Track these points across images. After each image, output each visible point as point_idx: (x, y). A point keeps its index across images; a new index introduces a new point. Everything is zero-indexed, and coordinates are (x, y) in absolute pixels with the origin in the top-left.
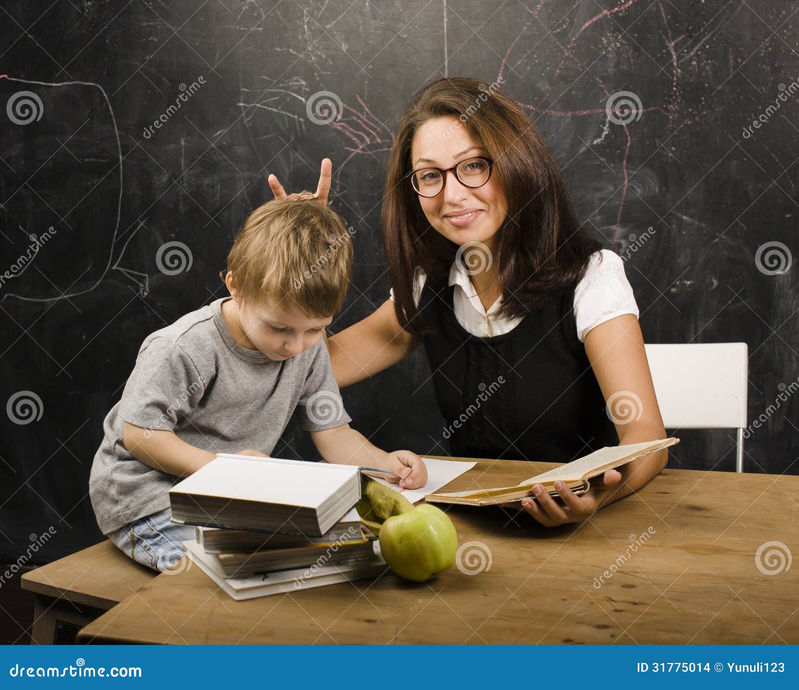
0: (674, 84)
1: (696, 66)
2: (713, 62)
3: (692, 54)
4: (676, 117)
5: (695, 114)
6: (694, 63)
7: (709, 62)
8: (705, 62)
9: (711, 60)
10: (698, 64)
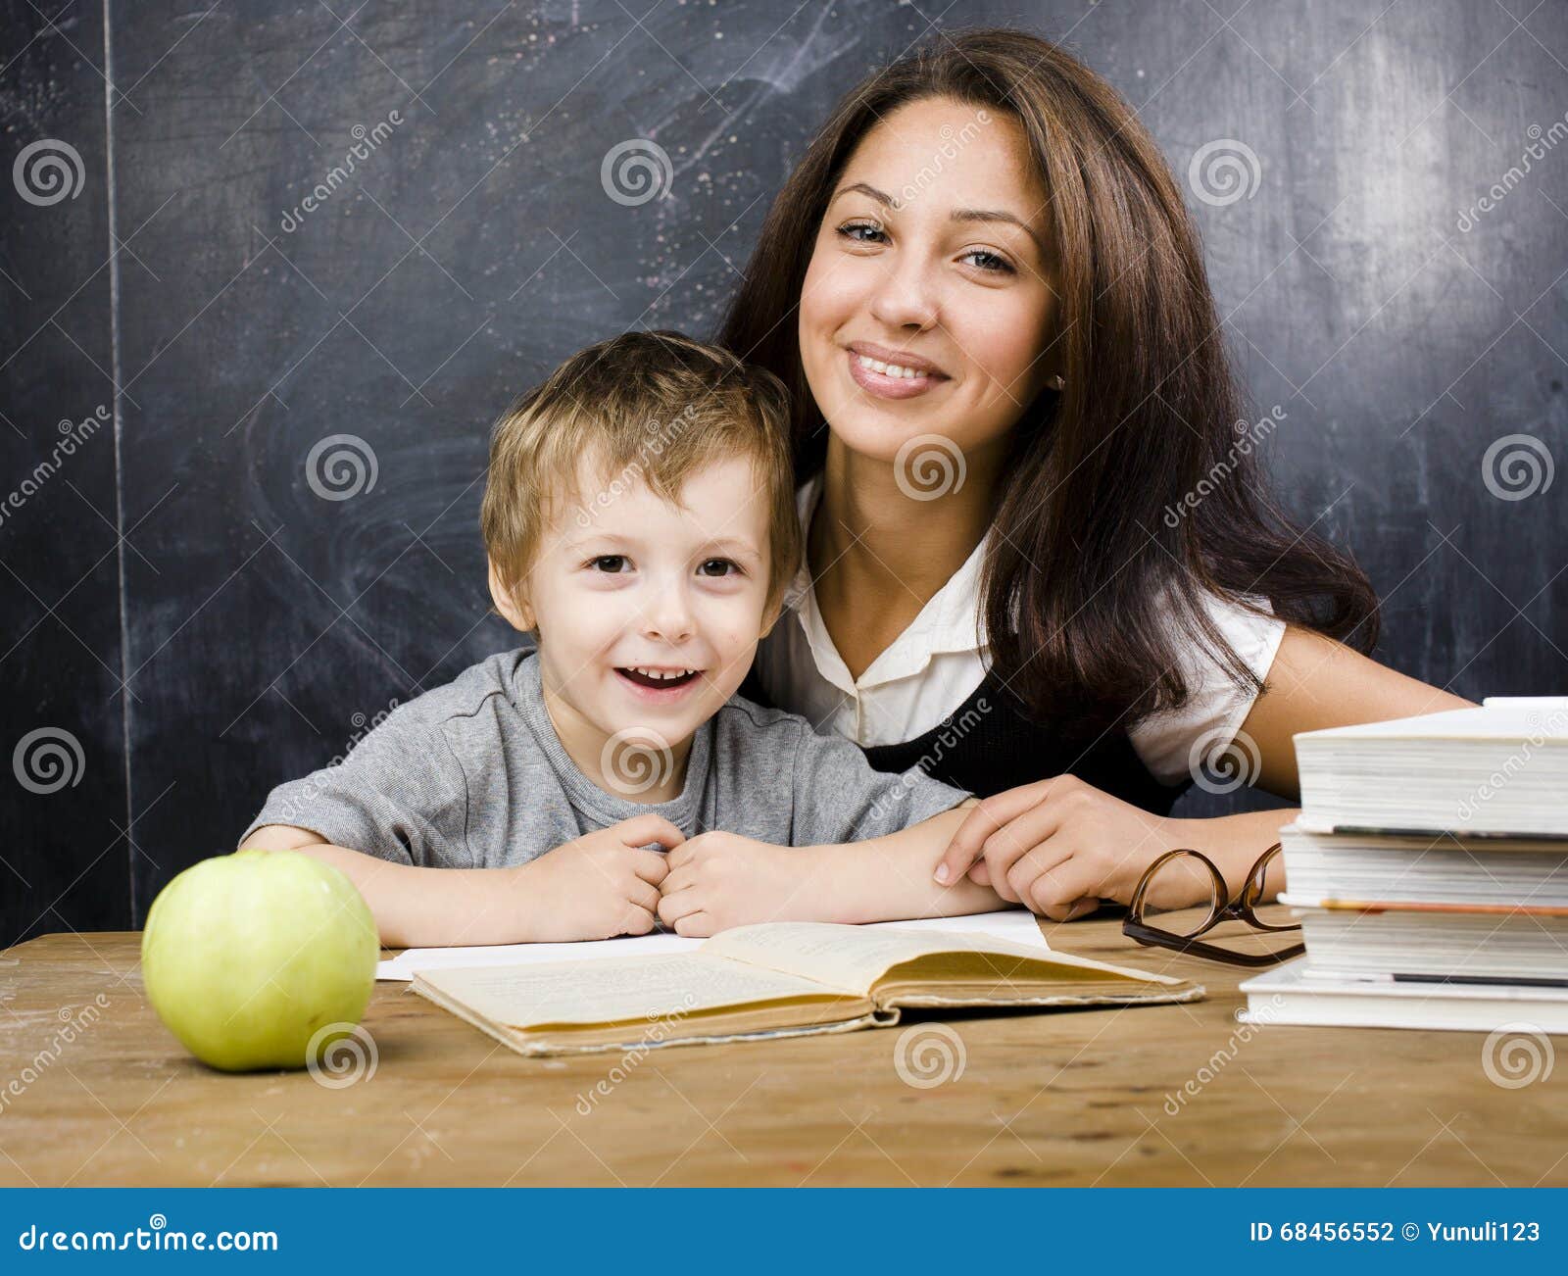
0: (659, 227)
1: (709, 185)
2: (749, 173)
3: (698, 155)
4: (667, 304)
5: (711, 297)
6: (704, 177)
7: (739, 174)
8: (730, 175)
9: (742, 169)
10: (712, 181)
